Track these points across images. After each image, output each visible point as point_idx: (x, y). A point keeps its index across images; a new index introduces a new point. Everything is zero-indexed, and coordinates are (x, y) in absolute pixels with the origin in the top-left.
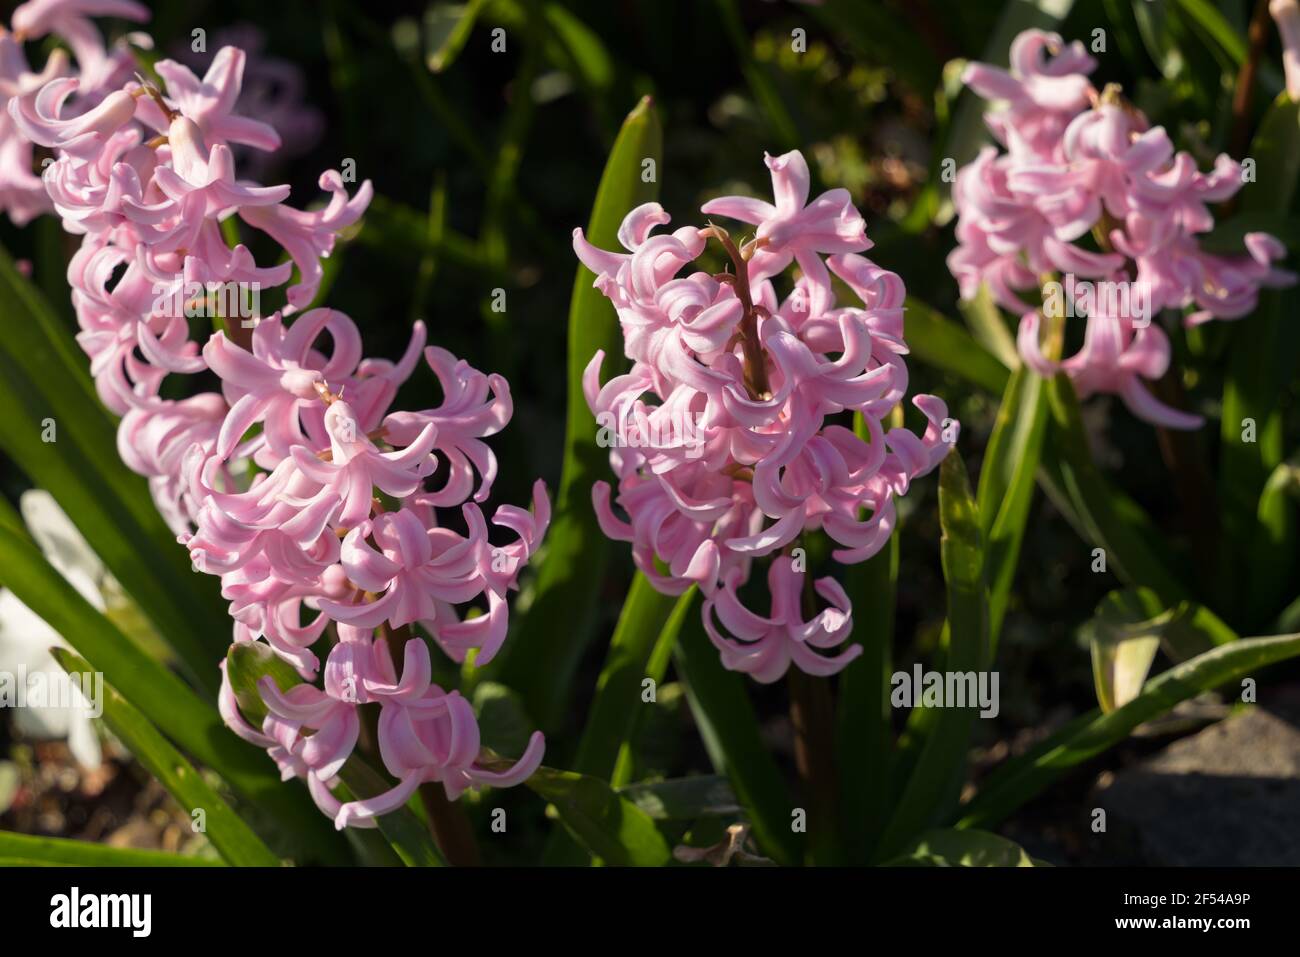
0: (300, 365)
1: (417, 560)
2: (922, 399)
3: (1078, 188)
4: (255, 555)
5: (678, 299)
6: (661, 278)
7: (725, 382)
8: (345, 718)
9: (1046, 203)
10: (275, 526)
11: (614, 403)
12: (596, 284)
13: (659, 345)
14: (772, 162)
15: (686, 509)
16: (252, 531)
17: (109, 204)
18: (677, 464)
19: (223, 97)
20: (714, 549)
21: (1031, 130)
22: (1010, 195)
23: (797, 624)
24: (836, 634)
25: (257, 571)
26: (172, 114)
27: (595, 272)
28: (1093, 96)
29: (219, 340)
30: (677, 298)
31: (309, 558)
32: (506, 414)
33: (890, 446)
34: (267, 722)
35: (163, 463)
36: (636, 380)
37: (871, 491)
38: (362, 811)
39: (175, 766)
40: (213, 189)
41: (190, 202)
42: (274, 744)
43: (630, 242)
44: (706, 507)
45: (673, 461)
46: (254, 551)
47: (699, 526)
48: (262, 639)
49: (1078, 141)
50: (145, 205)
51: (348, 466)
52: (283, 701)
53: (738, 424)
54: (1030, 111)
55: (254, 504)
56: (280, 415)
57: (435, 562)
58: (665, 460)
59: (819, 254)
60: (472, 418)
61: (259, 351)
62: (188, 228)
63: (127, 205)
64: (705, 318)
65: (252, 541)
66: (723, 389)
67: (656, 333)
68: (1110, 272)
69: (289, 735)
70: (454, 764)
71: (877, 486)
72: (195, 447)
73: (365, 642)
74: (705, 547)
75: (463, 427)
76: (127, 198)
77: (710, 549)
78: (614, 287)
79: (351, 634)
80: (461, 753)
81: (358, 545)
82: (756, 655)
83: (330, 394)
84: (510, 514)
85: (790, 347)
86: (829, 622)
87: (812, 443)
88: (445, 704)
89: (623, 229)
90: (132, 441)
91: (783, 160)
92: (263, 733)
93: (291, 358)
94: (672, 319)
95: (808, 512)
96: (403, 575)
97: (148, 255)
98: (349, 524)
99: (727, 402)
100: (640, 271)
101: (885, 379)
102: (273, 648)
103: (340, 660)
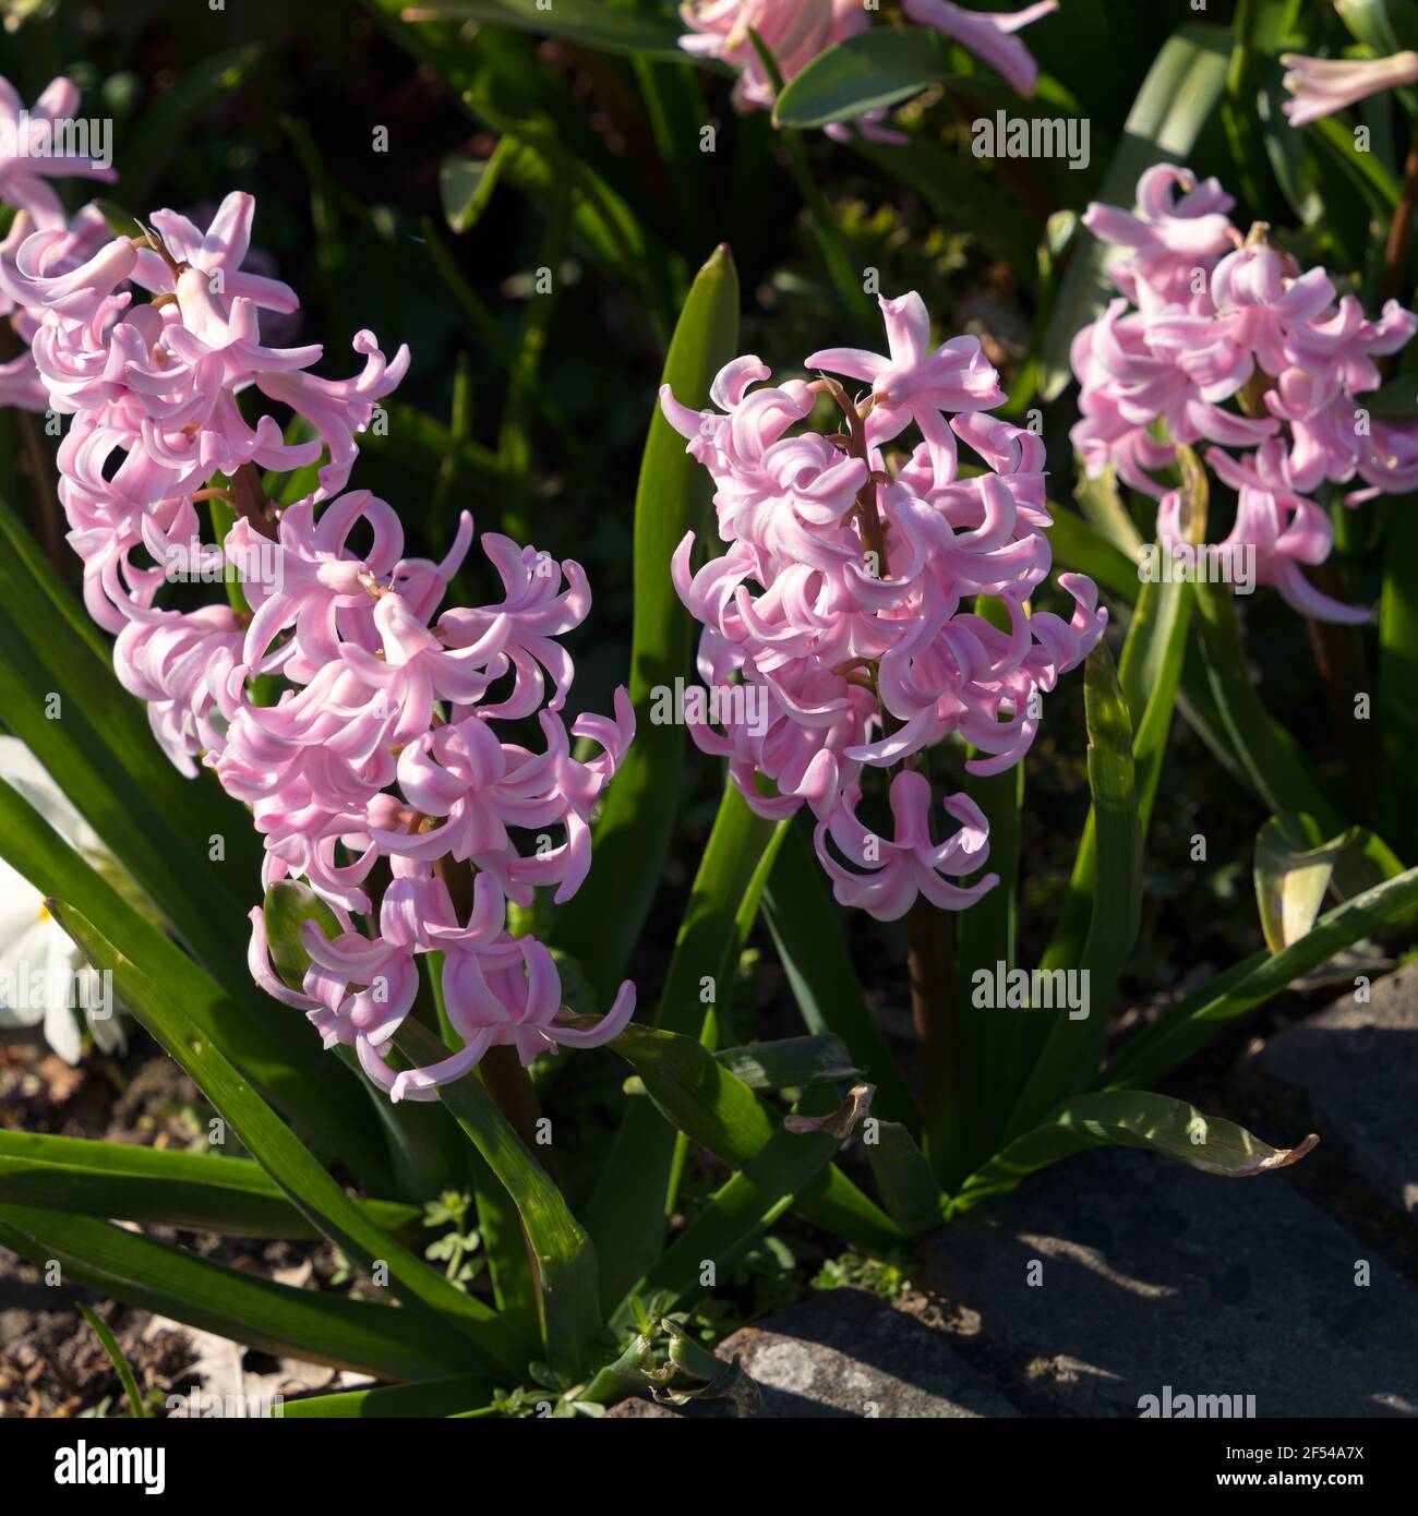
0: (337, 558)
1: (489, 776)
2: (1069, 578)
3: (1227, 340)
4: (293, 779)
5: (790, 461)
6: (769, 438)
7: (846, 558)
8: (401, 971)
9: (1189, 359)
10: (318, 742)
11: (712, 590)
12: (688, 450)
13: (765, 518)
14: (887, 305)
15: (798, 713)
16: (295, 747)
17: (110, 373)
18: (788, 659)
19: (231, 251)
20: (831, 760)
21: (1162, 281)
22: (1147, 351)
23: (928, 848)
24: (976, 854)
25: (296, 798)
26: (178, 268)
27: (686, 436)
28: (1237, 238)
29: (243, 529)
30: (788, 460)
31: (358, 778)
32: (583, 607)
33: (1036, 634)
34: (308, 978)
35: (169, 682)
36: (735, 563)
37: (1012, 688)
38: (422, 1079)
39: (190, 1041)
40: (230, 353)
41: (204, 368)
42: (314, 1005)
43: (725, 401)
44: (822, 710)
45: (783, 655)
46: (292, 774)
47: (809, 736)
48: (302, 879)
49: (1226, 284)
50: (153, 372)
51: (405, 667)
52: (331, 949)
53: (862, 608)
54: (1160, 259)
55: (290, 717)
56: (315, 617)
57: (509, 780)
58: (772, 656)
59: (943, 412)
60: (542, 614)
61: (289, 542)
62: (203, 398)
63: (132, 372)
64: (822, 482)
65: (291, 760)
66: (844, 566)
67: (762, 504)
68: (1263, 440)
69: (334, 992)
70: (530, 1021)
71: (1018, 683)
72: (221, 652)
73: (424, 879)
74: (821, 758)
75: (533, 624)
76: (132, 364)
77: (827, 760)
78: (711, 451)
79: (407, 869)
80: (538, 1008)
81: (418, 761)
82: (877, 887)
83: (379, 587)
84: (591, 724)
85: (923, 515)
86: (968, 842)
87: (946, 629)
88: (520, 950)
89: (716, 387)
90: (130, 659)
91: (900, 303)
92: (304, 993)
93: (326, 549)
94: (784, 486)
95: (941, 713)
96: (470, 795)
97: (156, 432)
98: (406, 738)
99: (849, 581)
100: (743, 431)
101: (1029, 552)
102: (316, 888)
103: (399, 898)
